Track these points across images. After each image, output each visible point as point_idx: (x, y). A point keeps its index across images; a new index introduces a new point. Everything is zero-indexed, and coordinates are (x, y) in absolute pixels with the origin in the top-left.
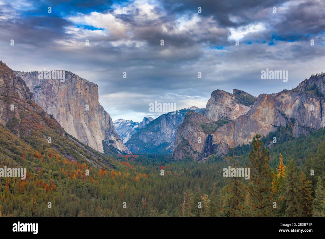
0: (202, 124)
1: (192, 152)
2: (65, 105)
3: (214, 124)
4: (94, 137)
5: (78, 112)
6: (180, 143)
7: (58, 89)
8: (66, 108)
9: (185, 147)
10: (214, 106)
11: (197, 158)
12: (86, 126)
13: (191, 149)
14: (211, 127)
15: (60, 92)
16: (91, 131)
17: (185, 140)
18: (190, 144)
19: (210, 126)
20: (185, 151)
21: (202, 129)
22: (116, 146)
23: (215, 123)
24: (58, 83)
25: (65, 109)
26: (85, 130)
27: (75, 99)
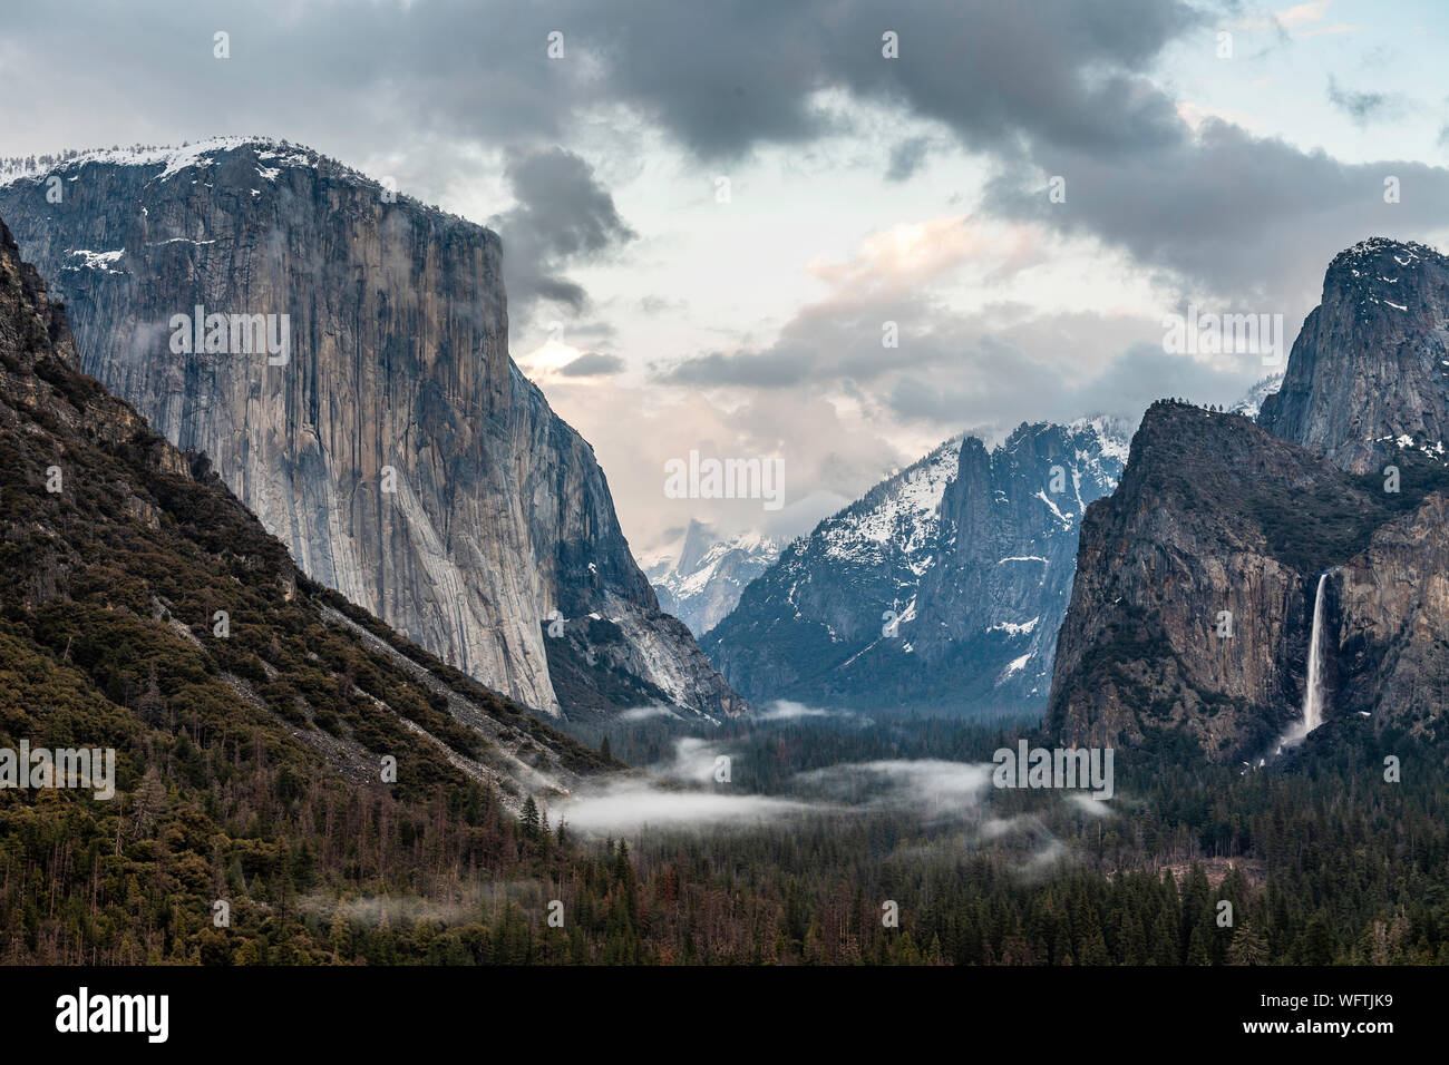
0: (1263, 492)
1: (1191, 697)
2: (283, 384)
3: (1350, 492)
4: (485, 601)
5: (370, 428)
6: (1101, 633)
7: (232, 270)
8: (290, 406)
9: (1140, 665)
10: (1346, 362)
11: (1224, 745)
12: (427, 529)
13: (1181, 675)
14: (1325, 520)
15: (240, 292)
16: (465, 563)
17: (1141, 611)
18: (1177, 641)
19: (1326, 510)
20: (1143, 692)
21: (1265, 532)
22: (644, 668)
23: (1358, 487)
24: (230, 233)
25: (280, 412)
26: (424, 556)
27: (348, 336)
